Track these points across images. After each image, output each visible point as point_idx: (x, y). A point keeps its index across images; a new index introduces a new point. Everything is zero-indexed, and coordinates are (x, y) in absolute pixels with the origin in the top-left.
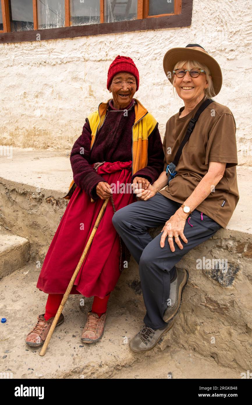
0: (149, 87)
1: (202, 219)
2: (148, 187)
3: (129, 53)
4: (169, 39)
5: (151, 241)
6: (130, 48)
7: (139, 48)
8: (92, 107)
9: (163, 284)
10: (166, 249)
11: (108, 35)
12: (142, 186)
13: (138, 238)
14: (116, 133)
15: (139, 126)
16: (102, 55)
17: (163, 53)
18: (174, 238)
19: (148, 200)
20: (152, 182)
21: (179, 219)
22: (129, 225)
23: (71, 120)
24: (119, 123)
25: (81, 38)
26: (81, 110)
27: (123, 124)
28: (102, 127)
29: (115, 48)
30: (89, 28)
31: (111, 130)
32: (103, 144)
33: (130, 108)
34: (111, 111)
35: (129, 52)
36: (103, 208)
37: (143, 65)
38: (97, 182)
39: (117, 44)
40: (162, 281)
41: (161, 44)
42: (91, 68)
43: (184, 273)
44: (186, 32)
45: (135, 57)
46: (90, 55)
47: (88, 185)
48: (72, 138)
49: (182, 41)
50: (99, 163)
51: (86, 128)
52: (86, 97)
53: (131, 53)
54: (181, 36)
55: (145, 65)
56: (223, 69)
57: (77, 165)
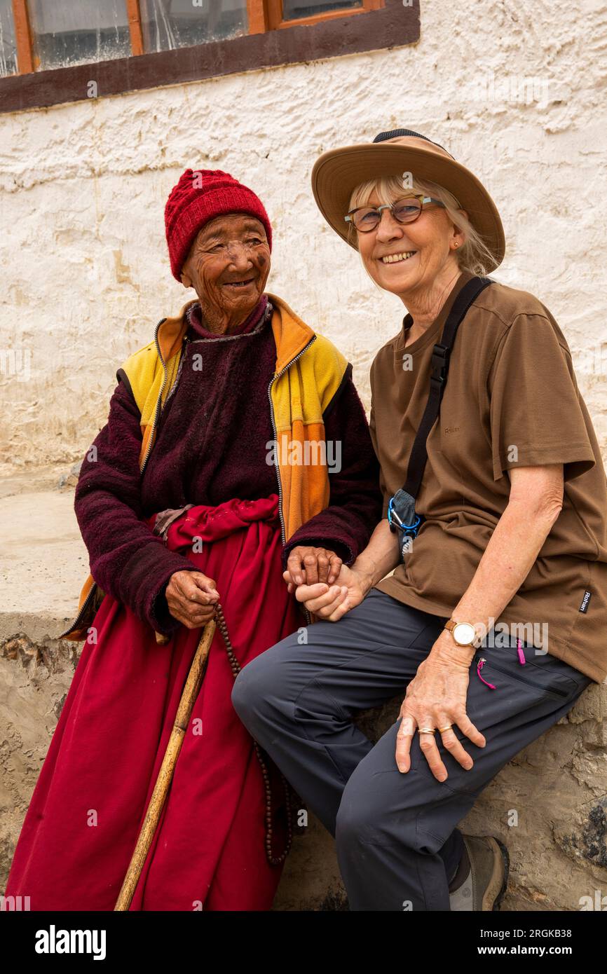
0: (308, 237)
1: (523, 661)
2: (337, 577)
3: (235, 139)
4: (356, 85)
5: (364, 754)
6: (237, 125)
7: (265, 120)
8: (129, 317)
9: (423, 898)
10: (417, 777)
11: (162, 89)
12: (319, 574)
13: (326, 747)
14: (220, 410)
15: (289, 380)
16: (148, 153)
17: (342, 129)
18: (437, 734)
19: (344, 618)
20: (349, 558)
21: (444, 671)
22: (290, 708)
23: (64, 367)
24: (225, 378)
25: (75, 105)
26: (95, 331)
27: (240, 380)
28: (174, 396)
29: (186, 127)
30: (98, 73)
31: (202, 402)
32: (179, 449)
33: (255, 325)
34: (199, 341)
35: (235, 135)
36: (197, 660)
37: (281, 173)
38: (167, 574)
39: (191, 116)
40: (418, 888)
41: (332, 102)
42: (115, 195)
43: (491, 850)
44: (406, 61)
45: (253, 151)
46: (110, 157)
47: (138, 587)
48: (74, 426)
49: (399, 90)
50: (172, 511)
51: (120, 402)
52: (109, 290)
53: (239, 139)
54: (394, 75)
55: (290, 172)
56: (538, 162)
57: (100, 525)
